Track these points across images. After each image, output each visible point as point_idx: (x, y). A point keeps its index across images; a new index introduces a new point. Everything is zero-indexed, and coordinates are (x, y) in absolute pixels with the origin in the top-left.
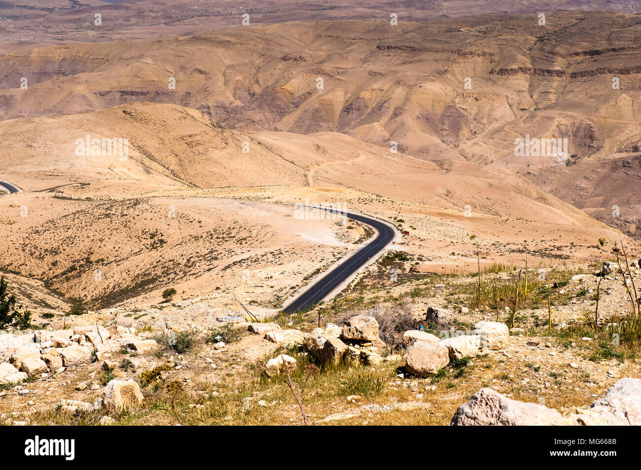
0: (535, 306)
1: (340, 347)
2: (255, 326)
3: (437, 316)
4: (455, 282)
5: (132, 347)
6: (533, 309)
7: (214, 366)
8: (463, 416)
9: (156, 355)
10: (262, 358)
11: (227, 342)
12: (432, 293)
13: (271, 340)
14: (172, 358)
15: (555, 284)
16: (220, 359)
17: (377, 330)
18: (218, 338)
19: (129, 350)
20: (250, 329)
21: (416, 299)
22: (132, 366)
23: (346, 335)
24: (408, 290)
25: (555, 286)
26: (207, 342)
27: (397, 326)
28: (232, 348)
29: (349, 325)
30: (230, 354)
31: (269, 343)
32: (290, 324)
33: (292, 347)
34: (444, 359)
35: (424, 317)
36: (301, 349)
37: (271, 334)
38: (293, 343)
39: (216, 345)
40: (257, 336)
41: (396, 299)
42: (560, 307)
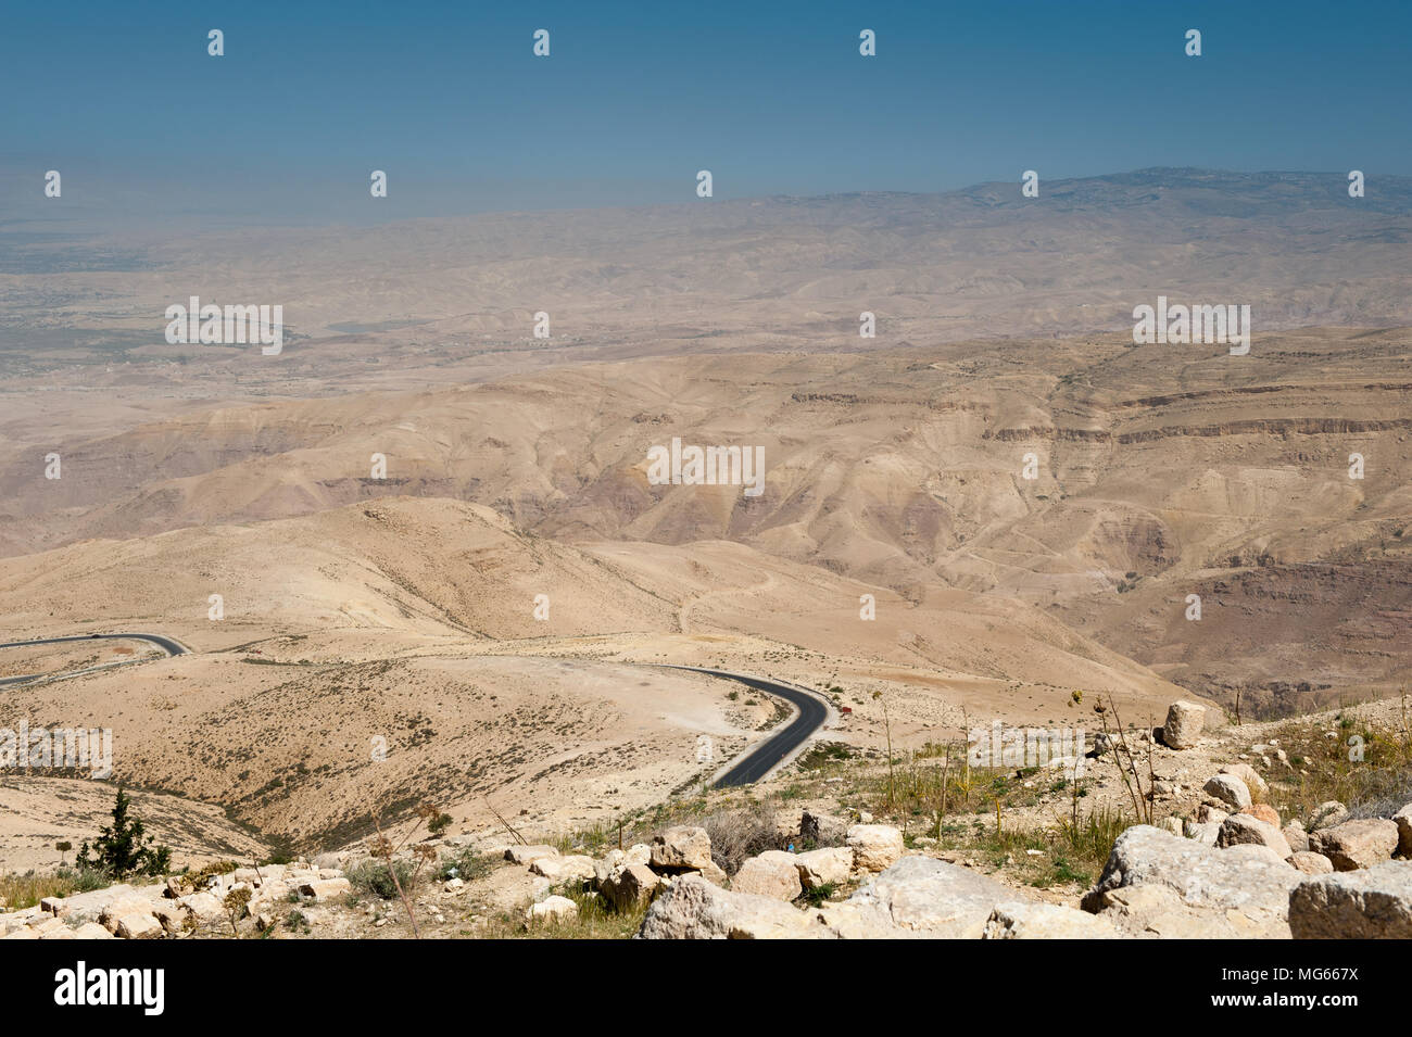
0: (982, 808)
1: (647, 879)
2: (516, 852)
3: (816, 828)
4: (860, 774)
5: (307, 890)
6: (979, 813)
7: (441, 918)
8: (651, 919)
9: (347, 904)
10: (522, 902)
11: (467, 879)
12: (818, 793)
13: (540, 873)
14: (372, 908)
15: (1018, 772)
16: (452, 907)
17: (708, 850)
18: (453, 871)
19: (301, 896)
20: (508, 856)
21: (791, 802)
22: (304, 923)
23: (657, 859)
24: (781, 789)
25: (1019, 776)
26: (434, 880)
27: (750, 846)
28: (475, 887)
29: (662, 842)
30: (470, 897)
31: (538, 880)
32: (581, 847)
33: (572, 883)
34: (793, 887)
35: (797, 831)
36: (586, 887)
37: (541, 864)
38: (575, 877)
39: (448, 884)
40: (519, 867)
41: (757, 803)
42: (1023, 810)
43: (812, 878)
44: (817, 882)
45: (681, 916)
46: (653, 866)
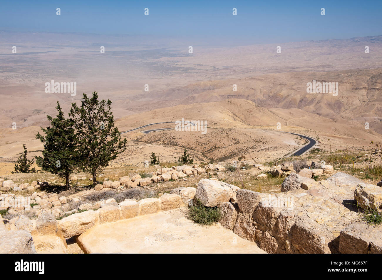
0: (350, 163)
1: (281, 172)
2: (256, 165)
3: (315, 165)
4: (324, 155)
5: (218, 169)
6: (349, 164)
7: (241, 176)
8: (286, 180)
9: (225, 172)
10: (256, 174)
11: (246, 169)
12: (315, 158)
13: (260, 169)
14: (229, 173)
15: (358, 156)
16: (244, 174)
17: (293, 167)
18: (244, 168)
19: (216, 170)
20: (254, 166)
21: (310, 159)
22: (217, 175)
23: (283, 168)
24: (307, 157)
25: (358, 157)
26: (240, 169)
27: (301, 167)
28: (248, 171)
29: (284, 165)
30: (247, 173)
31: (259, 170)
32: (268, 165)
33: (266, 171)
34: (310, 176)
35: (311, 165)
36: (269, 172)
37: (260, 168)
38: (267, 170)
39: (243, 170)
40: (256, 168)
41: (303, 159)
42: (358, 164)
43: (314, 174)
44: (315, 175)
45: (292, 180)
46: (282, 170)
